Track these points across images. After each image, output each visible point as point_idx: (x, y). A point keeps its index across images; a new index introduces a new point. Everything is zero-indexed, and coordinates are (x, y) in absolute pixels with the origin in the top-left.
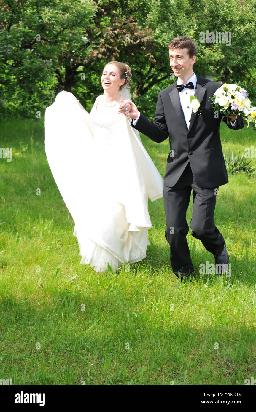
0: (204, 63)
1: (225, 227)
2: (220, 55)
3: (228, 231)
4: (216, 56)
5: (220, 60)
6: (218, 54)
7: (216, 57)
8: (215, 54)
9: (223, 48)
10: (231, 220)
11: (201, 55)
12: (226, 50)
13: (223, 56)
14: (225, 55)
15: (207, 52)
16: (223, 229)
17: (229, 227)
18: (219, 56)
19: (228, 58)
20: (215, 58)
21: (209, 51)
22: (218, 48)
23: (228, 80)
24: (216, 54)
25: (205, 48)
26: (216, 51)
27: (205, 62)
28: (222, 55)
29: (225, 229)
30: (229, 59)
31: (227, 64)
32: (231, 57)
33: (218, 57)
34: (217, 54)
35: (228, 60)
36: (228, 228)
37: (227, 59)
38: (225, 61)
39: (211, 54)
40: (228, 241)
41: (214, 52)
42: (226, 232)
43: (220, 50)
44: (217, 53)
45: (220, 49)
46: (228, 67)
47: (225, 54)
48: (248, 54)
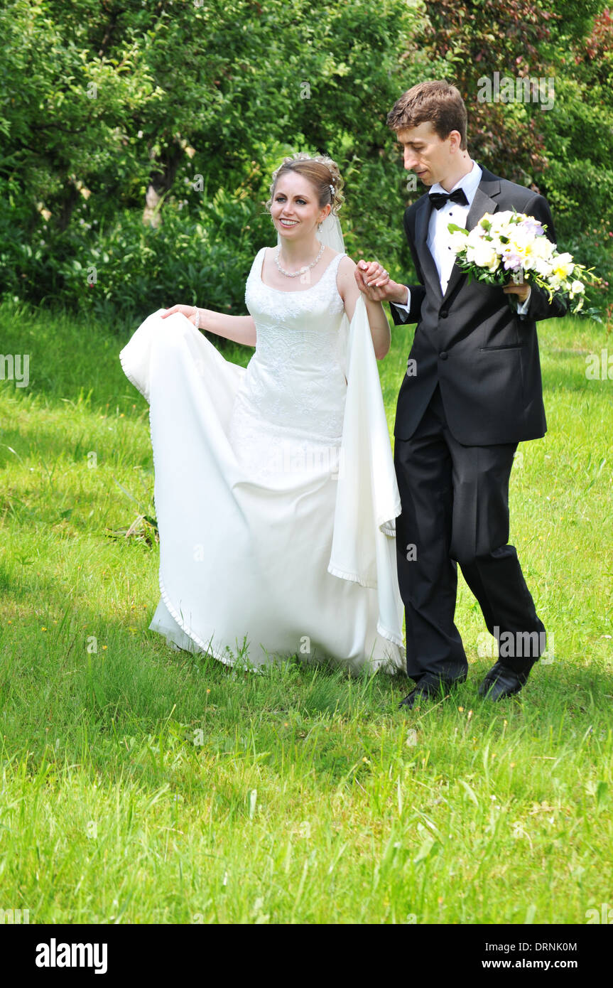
0: (86, 114)
1: (156, 741)
2: (147, 87)
3: (166, 758)
4: (131, 89)
5: (148, 105)
6: (140, 84)
7: (132, 96)
8: (127, 81)
9: (159, 59)
10: (177, 718)
11: (73, 83)
12: (170, 70)
13: (159, 90)
14: (168, 89)
15: (99, 75)
16: (146, 749)
17: (170, 742)
18: (144, 92)
19: (178, 100)
20: (129, 99)
21: (107, 68)
22: (140, 60)
23: (176, 185)
24: (130, 83)
25: (90, 60)
26: (132, 73)
27: (91, 113)
28: (154, 88)
29: (156, 749)
30: (182, 102)
31: (173, 122)
32: (188, 98)
33: (140, 94)
34: (135, 84)
35: (179, 107)
36: (166, 748)
37: (175, 102)
38: (165, 111)
39: (112, 81)
40: (164, 795)
41: (122, 74)
42: (158, 761)
43: (147, 68)
44: (135, 81)
45: (148, 62)
46: (178, 135)
47: (168, 85)
48: (253, 88)
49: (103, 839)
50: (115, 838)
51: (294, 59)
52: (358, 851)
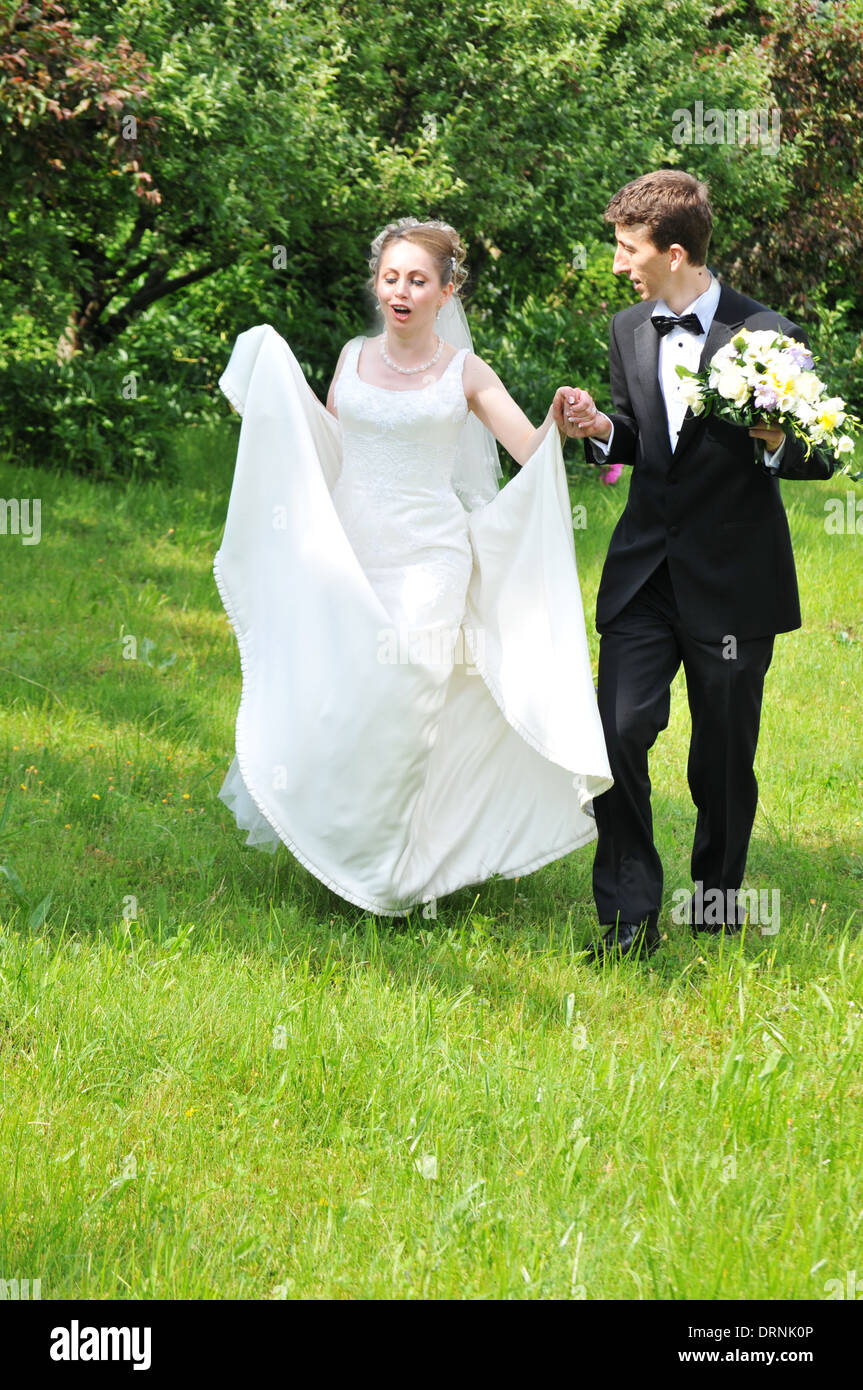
0: (376, 211)
1: (457, 936)
2: (446, 179)
3: (469, 956)
4: (427, 182)
5: (447, 199)
6: (438, 175)
7: (428, 189)
8: (423, 172)
9: (460, 146)
10: (482, 910)
11: (361, 175)
12: (473, 159)
13: (460, 183)
14: (469, 181)
15: (391, 166)
16: (445, 946)
17: (473, 936)
18: (442, 185)
19: (481, 193)
20: (426, 194)
21: (399, 158)
22: (438, 148)
23: (479, 292)
24: (426, 175)
25: (380, 148)
26: (429, 163)
27: (381, 210)
28: (454, 180)
29: (458, 946)
30: (486, 196)
31: (475, 219)
32: (493, 191)
33: (438, 188)
34: (431, 176)
35: (483, 201)
36: (468, 944)
37: (478, 195)
38: (466, 207)
39: (405, 173)
40: (467, 998)
41: (417, 164)
42: (459, 960)
43: (445, 157)
44: (431, 172)
45: (448, 151)
46: (482, 234)
47: (470, 176)
48: (568, 178)
49: (397, 1048)
50: (411, 1047)
51: (616, 144)
52: (693, 1064)
